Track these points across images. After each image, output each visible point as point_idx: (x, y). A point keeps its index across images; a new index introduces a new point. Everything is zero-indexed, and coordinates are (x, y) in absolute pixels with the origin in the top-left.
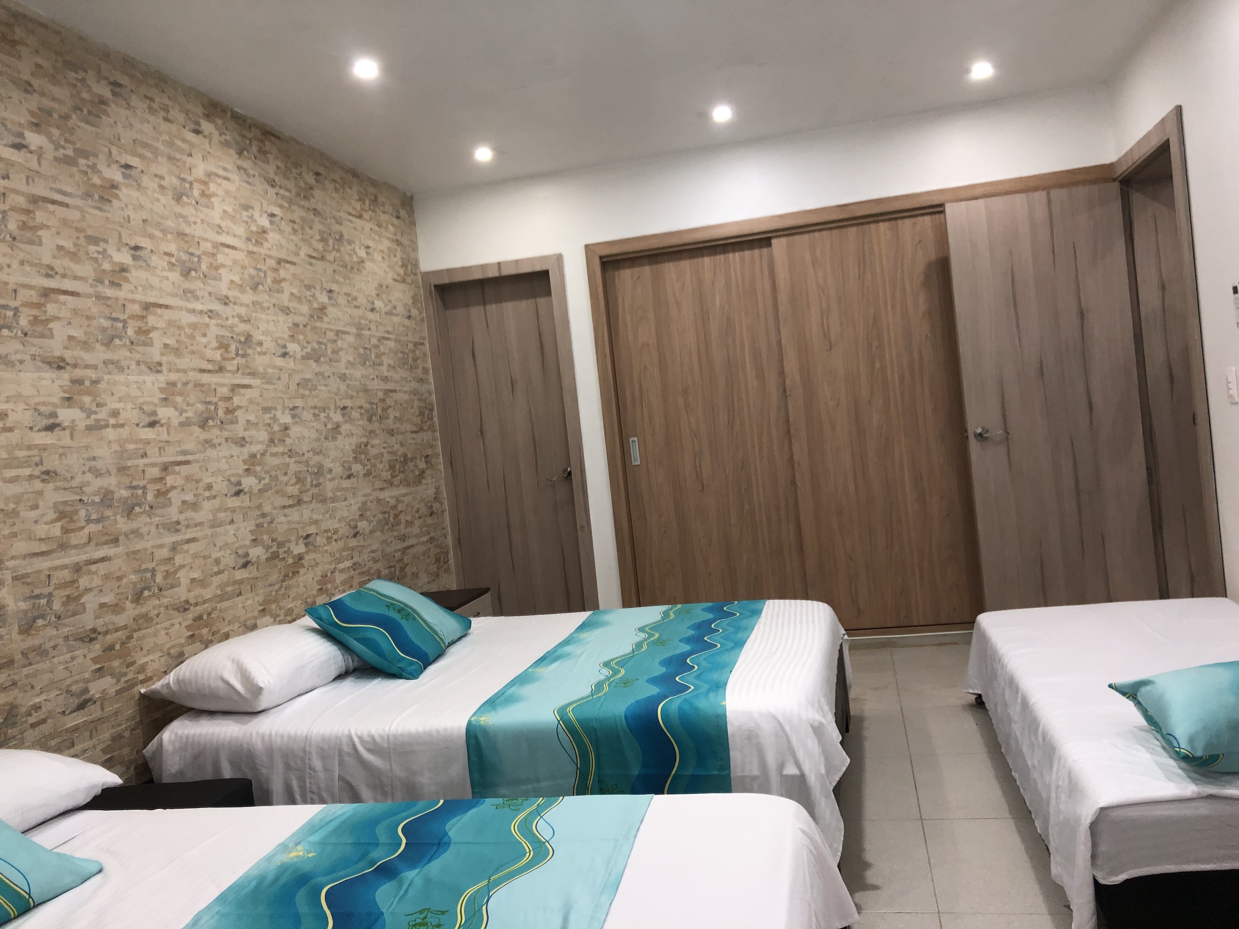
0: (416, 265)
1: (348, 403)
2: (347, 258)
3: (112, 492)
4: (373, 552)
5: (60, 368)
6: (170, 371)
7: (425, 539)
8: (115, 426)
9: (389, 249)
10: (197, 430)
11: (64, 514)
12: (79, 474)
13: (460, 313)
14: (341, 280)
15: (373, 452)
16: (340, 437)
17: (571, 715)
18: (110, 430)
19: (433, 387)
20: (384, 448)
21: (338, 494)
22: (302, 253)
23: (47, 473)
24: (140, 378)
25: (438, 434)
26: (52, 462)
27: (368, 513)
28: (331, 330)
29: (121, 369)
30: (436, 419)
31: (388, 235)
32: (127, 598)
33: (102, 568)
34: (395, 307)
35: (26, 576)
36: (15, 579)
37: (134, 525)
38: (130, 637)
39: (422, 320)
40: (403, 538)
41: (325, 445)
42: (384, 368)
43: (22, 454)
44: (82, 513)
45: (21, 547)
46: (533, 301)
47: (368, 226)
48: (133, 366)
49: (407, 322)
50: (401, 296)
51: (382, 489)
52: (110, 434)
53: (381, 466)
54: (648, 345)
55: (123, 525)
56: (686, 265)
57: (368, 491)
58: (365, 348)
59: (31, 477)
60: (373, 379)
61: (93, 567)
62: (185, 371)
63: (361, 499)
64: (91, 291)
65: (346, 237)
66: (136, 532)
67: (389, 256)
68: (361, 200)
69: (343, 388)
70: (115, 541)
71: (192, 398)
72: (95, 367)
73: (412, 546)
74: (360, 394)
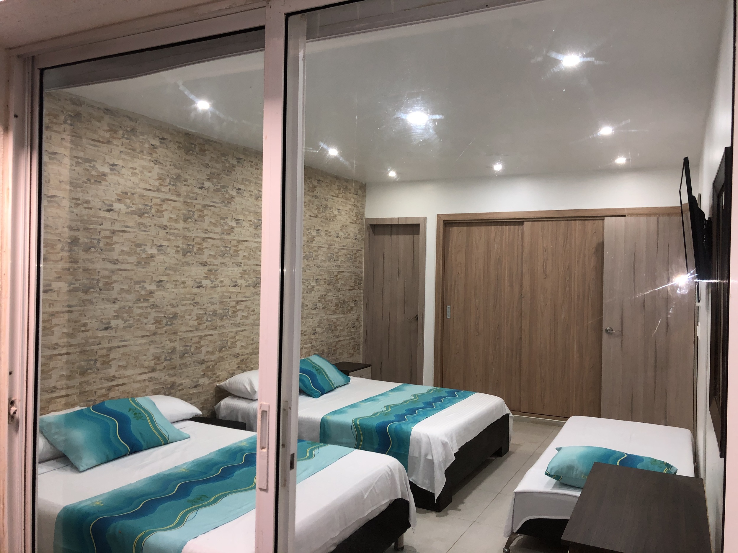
0: (363, 215)
1: (319, 277)
2: (328, 215)
3: (217, 311)
4: (321, 341)
5: (205, 265)
6: (244, 266)
7: (348, 338)
8: (221, 286)
9: (350, 209)
10: (252, 288)
11: (199, 318)
12: (206, 304)
13: (381, 237)
14: (324, 225)
15: (329, 298)
16: (313, 292)
17: (358, 422)
18: (219, 288)
19: (363, 270)
20: (334, 297)
21: (309, 316)
22: (307, 216)
23: (196, 303)
24: (233, 269)
25: (362, 291)
26: (197, 299)
27: (322, 325)
28: (316, 247)
29: (226, 265)
30: (363, 284)
31: (350, 203)
32: (217, 350)
33: (209, 338)
34: (349, 235)
35: (184, 338)
36: (180, 339)
37: (223, 323)
38: (216, 364)
39: (362, 240)
40: (338, 337)
41: (306, 295)
42: (339, 262)
43: (188, 296)
44: (205, 318)
45: (184, 328)
46: (412, 236)
47: (340, 200)
48: (231, 264)
49: (354, 241)
50: (353, 229)
51: (330, 315)
52: (219, 289)
53: (331, 305)
54: (461, 263)
55: (219, 323)
56: (483, 228)
57: (323, 315)
58: (331, 254)
59: (190, 304)
60: (333, 267)
61: (206, 337)
62: (250, 266)
63: (319, 318)
64: (219, 237)
65: (329, 206)
66: (223, 326)
67: (349, 212)
68: (339, 189)
69: (318, 271)
70: (215, 329)
71: (252, 276)
72: (217, 265)
73: (342, 341)
74: (326, 273)
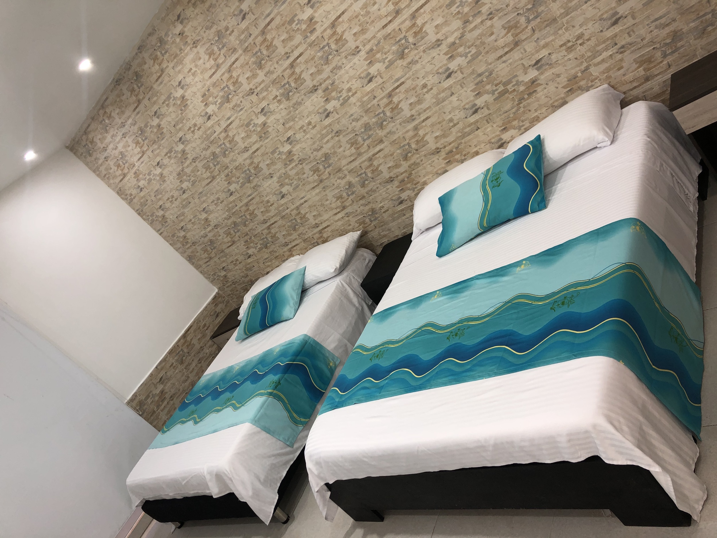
8: (353, 95)
11: (353, 143)
24: (351, 64)
32: (400, 161)
33: (381, 154)
35: (352, 169)
36: (349, 172)
37: (387, 130)
38: (411, 174)
43: (324, 132)
44: (360, 139)
45: (344, 162)
48: (344, 61)
52: (353, 100)
55: (381, 133)
59: (332, 138)
61: (377, 156)
64: (304, 46)
66: (390, 133)
70: (381, 141)
72: (329, 77)
